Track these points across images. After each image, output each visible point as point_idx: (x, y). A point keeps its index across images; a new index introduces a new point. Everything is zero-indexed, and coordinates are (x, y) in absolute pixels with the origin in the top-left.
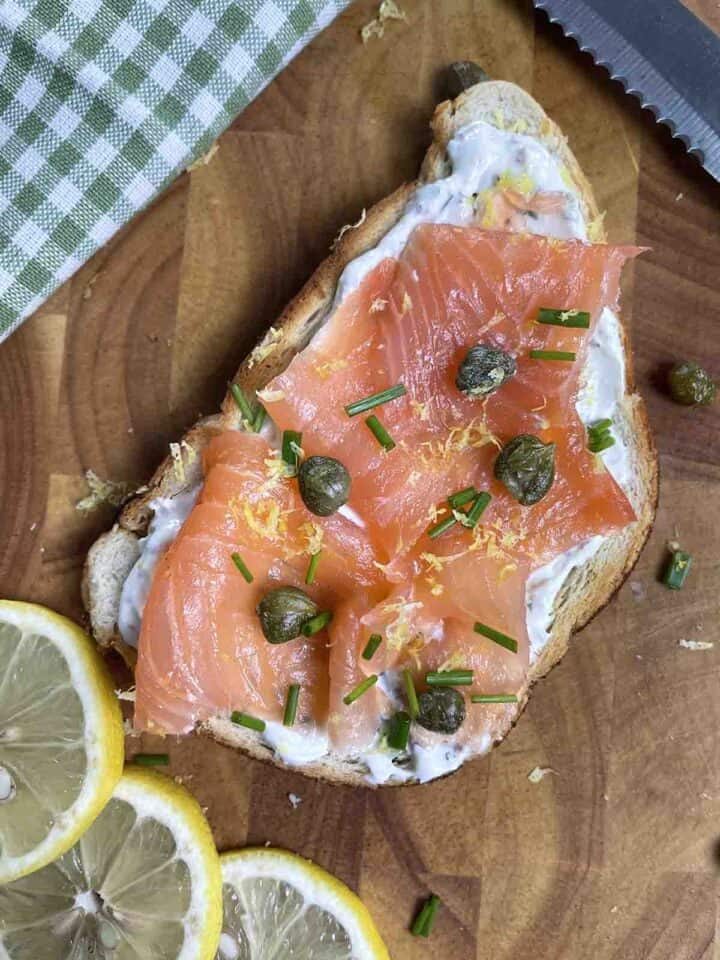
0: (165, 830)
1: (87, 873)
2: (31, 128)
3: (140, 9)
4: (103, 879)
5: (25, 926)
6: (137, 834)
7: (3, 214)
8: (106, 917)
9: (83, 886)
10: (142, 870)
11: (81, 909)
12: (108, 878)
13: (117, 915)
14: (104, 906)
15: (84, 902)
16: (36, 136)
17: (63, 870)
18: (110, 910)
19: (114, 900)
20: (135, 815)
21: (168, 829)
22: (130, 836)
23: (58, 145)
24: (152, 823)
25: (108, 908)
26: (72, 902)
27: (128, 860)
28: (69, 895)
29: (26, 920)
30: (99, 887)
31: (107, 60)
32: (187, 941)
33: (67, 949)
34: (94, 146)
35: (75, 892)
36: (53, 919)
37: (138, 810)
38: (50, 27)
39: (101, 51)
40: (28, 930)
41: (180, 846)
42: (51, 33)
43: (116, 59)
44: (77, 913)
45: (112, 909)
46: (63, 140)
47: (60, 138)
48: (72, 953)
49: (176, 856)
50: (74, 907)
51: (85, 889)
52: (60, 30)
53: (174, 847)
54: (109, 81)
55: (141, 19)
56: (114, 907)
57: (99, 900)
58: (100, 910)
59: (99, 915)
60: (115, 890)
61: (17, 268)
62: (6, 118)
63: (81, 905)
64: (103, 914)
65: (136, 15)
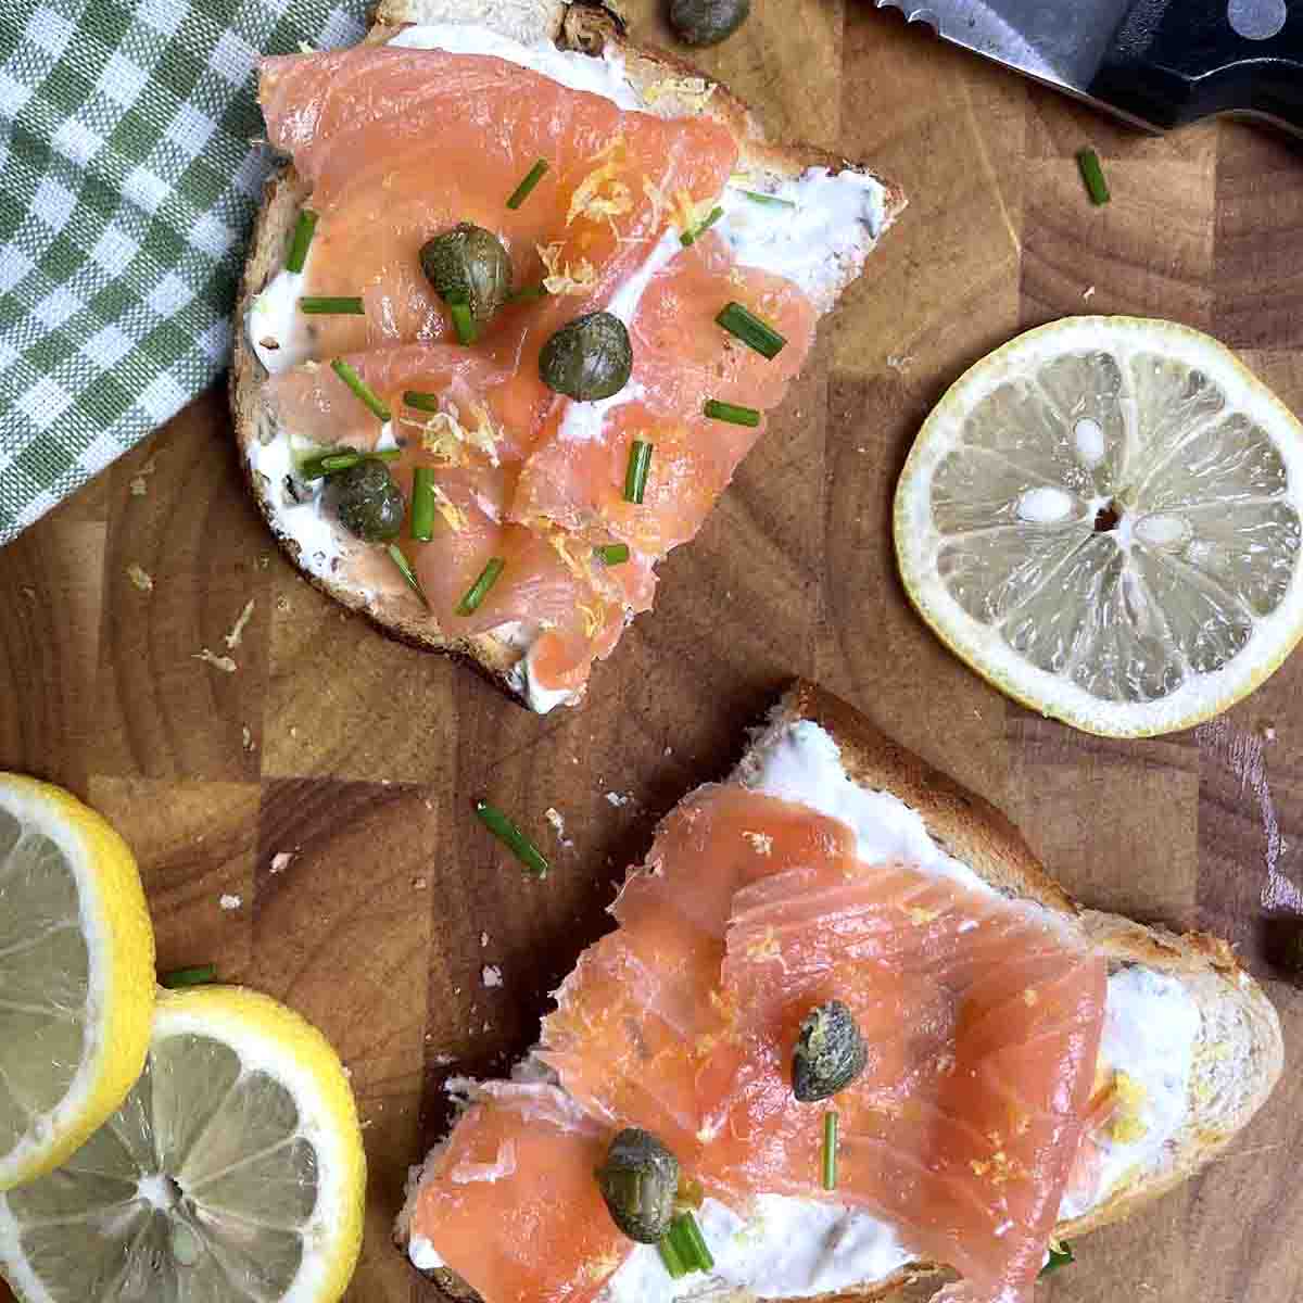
0: (283, 1095)
1: (159, 1146)
2: (62, 259)
3: (209, 83)
4: (183, 1158)
5: (58, 1221)
6: (240, 1095)
7: (6, 370)
8: (185, 1218)
9: (152, 1166)
10: (243, 1150)
11: (146, 1201)
12: (190, 1159)
13: (202, 1214)
14: (183, 1201)
15: (152, 1191)
16: (70, 271)
17: (123, 1138)
18: (192, 1207)
19: (199, 1192)
20: (238, 1066)
21: (288, 1093)
22: (229, 1096)
23: (105, 285)
24: (263, 1081)
25: (188, 1203)
26: (134, 1189)
27: (223, 1132)
28: (129, 1179)
29: (60, 1212)
30: (178, 1169)
31: (164, 162)
32: (305, 1261)
33: (120, 1260)
34: (158, 286)
35: (139, 1175)
36: (102, 1213)
37: (243, 1057)
38: (68, 114)
39: (155, 149)
40: (61, 1227)
41: (304, 1118)
42: (72, 121)
43: (179, 160)
44: (139, 1207)
45: (195, 1206)
46: (112, 278)
47: (109, 275)
48: (126, 1267)
49: (298, 1134)
50: (137, 1196)
51: (154, 1171)
52: (84, 117)
53: (295, 1120)
54: (171, 194)
55: (213, 98)
56: (197, 1202)
57: (175, 1190)
58: (176, 1206)
59: (174, 1212)
60: (200, 1177)
61: (18, 445)
62: (20, 242)
63: (146, 1195)
64: (179, 1210)
65: (203, 92)
